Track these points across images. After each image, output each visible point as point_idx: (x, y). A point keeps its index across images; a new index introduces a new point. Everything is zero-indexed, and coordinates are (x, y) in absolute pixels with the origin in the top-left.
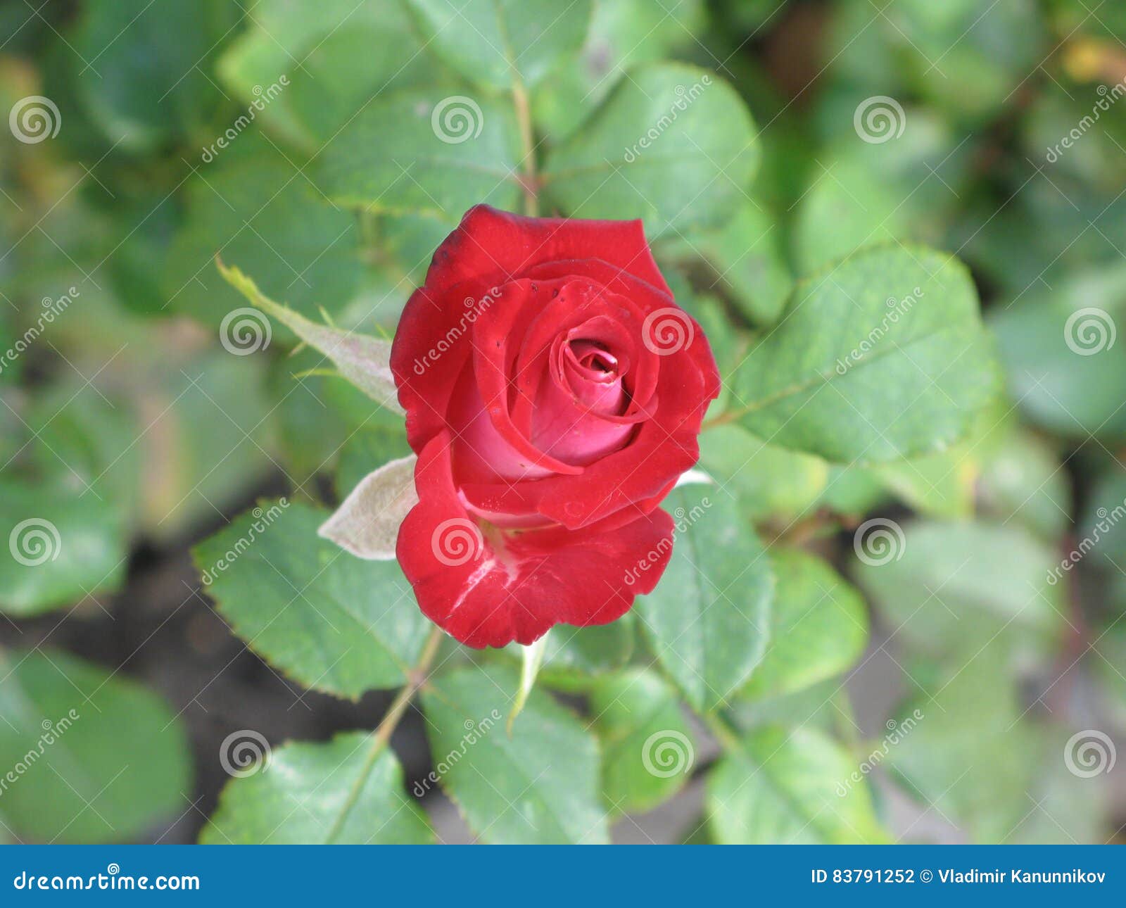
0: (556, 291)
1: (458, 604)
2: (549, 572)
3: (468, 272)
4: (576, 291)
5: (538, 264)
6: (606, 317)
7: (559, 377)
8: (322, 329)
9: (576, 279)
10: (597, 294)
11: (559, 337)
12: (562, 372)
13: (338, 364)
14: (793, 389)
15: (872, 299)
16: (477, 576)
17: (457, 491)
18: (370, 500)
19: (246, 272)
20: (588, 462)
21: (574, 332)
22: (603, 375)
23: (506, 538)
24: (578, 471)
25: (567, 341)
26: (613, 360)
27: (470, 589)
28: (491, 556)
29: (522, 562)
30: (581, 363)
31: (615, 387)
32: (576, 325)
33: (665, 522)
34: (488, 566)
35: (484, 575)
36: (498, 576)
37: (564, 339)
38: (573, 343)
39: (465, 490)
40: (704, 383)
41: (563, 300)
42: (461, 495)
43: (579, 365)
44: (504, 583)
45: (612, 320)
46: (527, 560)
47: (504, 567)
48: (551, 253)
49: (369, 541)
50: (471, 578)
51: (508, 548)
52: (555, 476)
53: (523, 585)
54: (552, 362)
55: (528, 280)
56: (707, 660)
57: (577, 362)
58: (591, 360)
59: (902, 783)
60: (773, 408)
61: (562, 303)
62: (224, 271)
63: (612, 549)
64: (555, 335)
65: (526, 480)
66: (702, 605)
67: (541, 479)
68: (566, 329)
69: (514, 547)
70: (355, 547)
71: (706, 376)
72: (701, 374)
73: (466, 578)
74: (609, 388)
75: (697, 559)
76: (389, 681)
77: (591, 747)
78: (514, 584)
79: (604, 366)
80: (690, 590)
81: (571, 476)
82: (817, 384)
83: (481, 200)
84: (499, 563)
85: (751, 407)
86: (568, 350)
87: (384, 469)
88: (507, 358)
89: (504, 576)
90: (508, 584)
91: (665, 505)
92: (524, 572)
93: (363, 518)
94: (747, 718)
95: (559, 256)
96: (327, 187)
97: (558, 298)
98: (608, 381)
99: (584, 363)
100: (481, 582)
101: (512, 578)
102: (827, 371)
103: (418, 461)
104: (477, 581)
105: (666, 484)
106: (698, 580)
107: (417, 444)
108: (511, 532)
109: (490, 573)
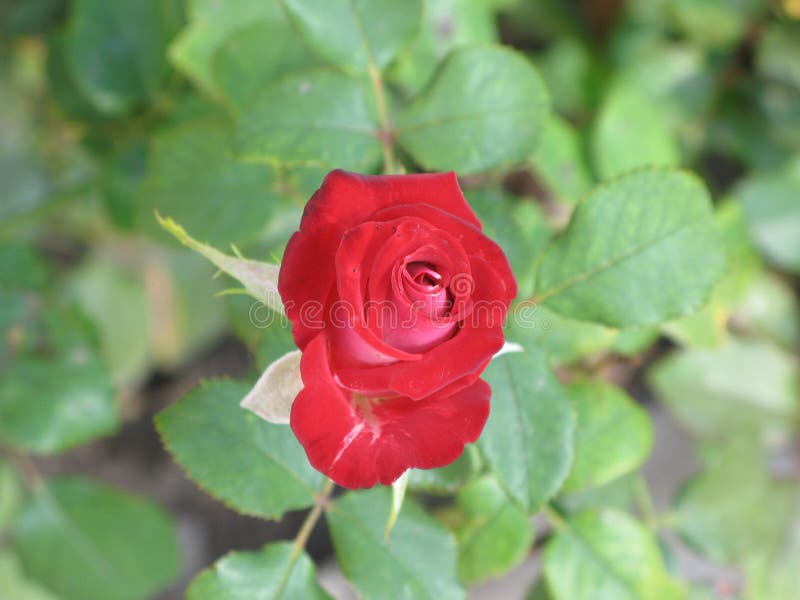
0: (395, 229)
1: (338, 458)
2: (402, 430)
3: (331, 219)
4: (408, 227)
5: (381, 209)
6: (431, 246)
7: (399, 291)
8: (233, 260)
9: (408, 219)
10: (424, 230)
11: (398, 262)
12: (401, 288)
13: (246, 284)
14: (582, 277)
15: (634, 209)
16: (351, 437)
17: (333, 375)
18: (275, 381)
19: (177, 221)
20: (425, 350)
21: (408, 258)
22: (431, 288)
23: (372, 404)
24: (419, 357)
25: (403, 266)
26: (438, 276)
27: (346, 447)
28: (361, 419)
29: (383, 424)
30: (415, 280)
31: (442, 295)
32: (410, 253)
33: (484, 389)
34: (358, 428)
35: (354, 437)
36: (366, 435)
37: (402, 264)
38: (410, 266)
39: (338, 374)
40: (505, 289)
41: (399, 236)
42: (336, 378)
43: (413, 282)
44: (371, 439)
45: (435, 248)
46: (388, 421)
47: (370, 428)
48: (390, 200)
49: (276, 410)
50: (346, 438)
51: (374, 412)
52: (401, 362)
53: (385, 441)
54: (393, 281)
55: (373, 222)
56: (530, 475)
57: (412, 280)
58: (422, 277)
59: (688, 542)
60: (567, 292)
61: (399, 238)
62: (161, 221)
63: (446, 410)
64: (395, 262)
65: (381, 366)
66: (525, 437)
67: (393, 364)
68: (403, 256)
69: (378, 411)
70: (268, 415)
71: (507, 284)
72: (503, 283)
73: (342, 438)
74: (437, 298)
75: (519, 404)
76: (302, 504)
77: (451, 542)
78: (378, 441)
79: (432, 281)
80: (514, 427)
81: (413, 362)
82: (598, 272)
83: (336, 166)
84: (367, 426)
85: (552, 292)
86: (405, 272)
87: (283, 359)
88: (362, 279)
89: (370, 435)
90: (373, 442)
91: (485, 376)
92: (385, 431)
93: (271, 395)
94: (571, 504)
95: (396, 203)
96: (238, 148)
97: (395, 235)
98: (435, 292)
99: (417, 280)
100: (354, 441)
101: (376, 436)
102: (604, 263)
103: (303, 357)
104: (351, 440)
105: (482, 363)
106: (520, 419)
107: (302, 344)
108: (376, 401)
109: (360, 434)
